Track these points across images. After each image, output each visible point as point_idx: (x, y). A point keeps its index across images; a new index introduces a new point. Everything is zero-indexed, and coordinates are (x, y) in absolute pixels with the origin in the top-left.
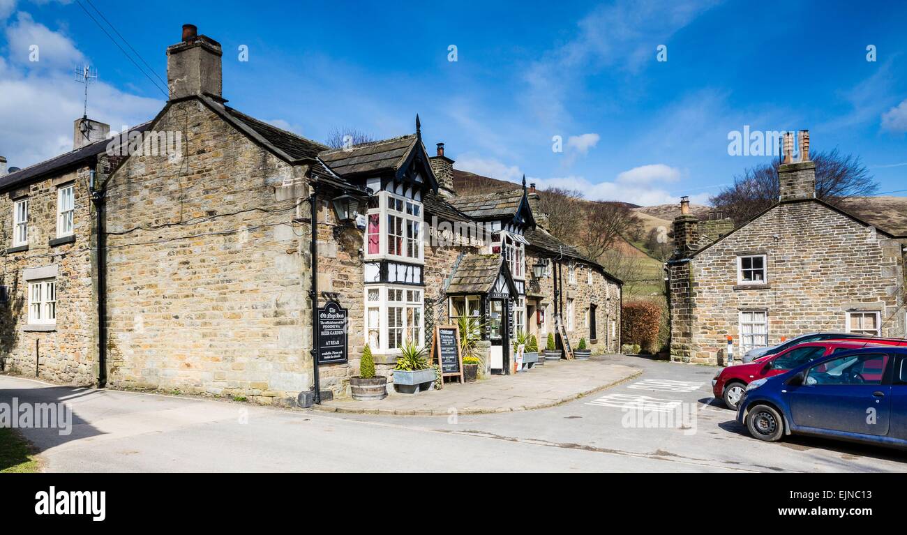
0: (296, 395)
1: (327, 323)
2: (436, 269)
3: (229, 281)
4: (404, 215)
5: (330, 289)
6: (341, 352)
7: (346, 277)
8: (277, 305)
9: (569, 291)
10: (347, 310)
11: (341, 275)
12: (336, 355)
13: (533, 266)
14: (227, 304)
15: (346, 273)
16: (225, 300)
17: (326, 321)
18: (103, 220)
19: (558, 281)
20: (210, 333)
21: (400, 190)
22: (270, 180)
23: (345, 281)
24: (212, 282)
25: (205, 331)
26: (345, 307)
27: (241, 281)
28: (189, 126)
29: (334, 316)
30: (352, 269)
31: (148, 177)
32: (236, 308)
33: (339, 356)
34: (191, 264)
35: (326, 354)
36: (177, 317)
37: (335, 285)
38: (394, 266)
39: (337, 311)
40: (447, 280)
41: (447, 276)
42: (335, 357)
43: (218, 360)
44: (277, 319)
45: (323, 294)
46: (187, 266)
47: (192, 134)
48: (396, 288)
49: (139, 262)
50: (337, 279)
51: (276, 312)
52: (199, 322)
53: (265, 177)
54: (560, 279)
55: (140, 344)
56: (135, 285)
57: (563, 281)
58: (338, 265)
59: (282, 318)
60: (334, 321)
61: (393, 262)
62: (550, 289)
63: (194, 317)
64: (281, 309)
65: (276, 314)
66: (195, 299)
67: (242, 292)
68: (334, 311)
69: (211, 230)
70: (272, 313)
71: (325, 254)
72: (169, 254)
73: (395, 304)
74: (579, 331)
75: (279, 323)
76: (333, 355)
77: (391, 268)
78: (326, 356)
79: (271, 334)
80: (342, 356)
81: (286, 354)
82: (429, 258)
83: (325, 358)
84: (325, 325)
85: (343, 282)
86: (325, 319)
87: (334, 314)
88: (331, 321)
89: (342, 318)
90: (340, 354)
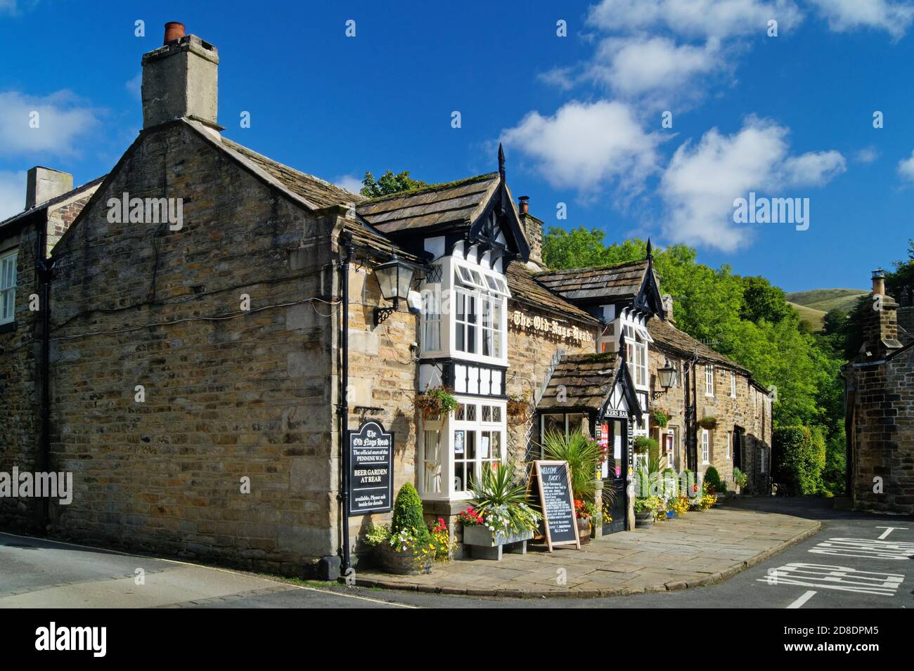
1: (364, 452)
2: (523, 375)
3: (220, 389)
5: (368, 402)
6: (384, 497)
7: (393, 384)
8: (290, 425)
9: (706, 407)
10: (393, 433)
11: (385, 381)
12: (378, 500)
13: (658, 370)
14: (216, 423)
15: (391, 379)
16: (215, 416)
17: (361, 450)
19: (691, 393)
20: (193, 464)
21: (473, 255)
22: (282, 240)
23: (391, 391)
24: (197, 390)
25: (186, 460)
26: (391, 430)
27: (238, 389)
28: (169, 165)
29: (373, 443)
30: (401, 372)
31: (112, 239)
32: (230, 428)
33: (381, 503)
34: (166, 364)
35: (362, 499)
36: (147, 440)
37: (376, 396)
38: (464, 368)
39: (379, 435)
40: (538, 391)
42: (375, 503)
43: (203, 504)
44: (291, 446)
45: (357, 409)
46: (161, 366)
47: (173, 175)
48: (466, 401)
49: (98, 360)
50: (377, 387)
51: (288, 435)
52: (177, 447)
53: (275, 235)
54: (694, 389)
55: (97, 478)
56: (90, 393)
57: (697, 393)
58: (381, 366)
59: (295, 445)
60: (373, 450)
61: (462, 362)
62: (680, 404)
63: (170, 440)
64: (295, 431)
65: (289, 438)
66: (173, 414)
67: (239, 404)
68: (374, 434)
69: (196, 313)
70: (281, 437)
71: (362, 349)
72: (138, 349)
73: (465, 425)
75: (292, 453)
76: (372, 501)
77: (459, 371)
78: (362, 502)
79: (280, 467)
80: (386, 503)
81: (301, 498)
82: (514, 358)
83: (360, 505)
84: (360, 455)
85: (387, 392)
86: (360, 446)
87: (374, 439)
88: (370, 450)
89: (386, 446)
90: (382, 500)
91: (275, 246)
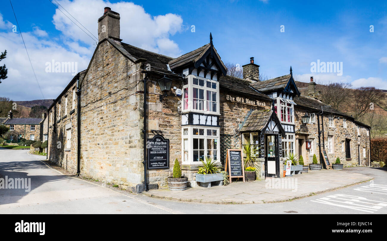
0: (135, 186)
1: (155, 147)
2: (233, 119)
3: (114, 126)
4: (205, 88)
5: (157, 129)
6: (165, 163)
7: (169, 122)
8: (130, 137)
9: (330, 132)
10: (168, 140)
11: (165, 121)
12: (162, 164)
13: (302, 117)
14: (114, 138)
15: (168, 120)
16: (113, 135)
17: (154, 146)
18: (80, 101)
19: (321, 126)
20: (108, 152)
21: (202, 74)
22: (129, 73)
23: (168, 125)
24: (110, 127)
25: (107, 151)
26: (168, 139)
27: (118, 126)
28: (104, 54)
29: (159, 143)
30: (173, 118)
31: (92, 80)
32: (117, 139)
33: (163, 165)
34: (103, 119)
35: (154, 163)
36: (99, 144)
37: (161, 126)
38: (198, 116)
39: (162, 140)
40: (240, 125)
41: (241, 122)
42: (160, 165)
43: (110, 166)
44: (130, 145)
45: (152, 131)
46: (102, 120)
47: (105, 57)
48: (199, 128)
49: (89, 119)
50: (162, 123)
51: (129, 141)
52: (105, 146)
53: (127, 72)
54: (322, 124)
55: (89, 157)
56: (87, 130)
57: (324, 126)
58: (163, 116)
59: (132, 144)
60: (159, 146)
61: (196, 114)
62: (315, 130)
63: (104, 144)
64: (131, 139)
65: (130, 142)
66: (104, 135)
67: (119, 131)
68: (160, 140)
69: (110, 101)
70: (128, 142)
71: (154, 109)
72: (97, 115)
73: (198, 137)
74: (337, 154)
75: (130, 147)
76: (159, 164)
77: (196, 117)
78: (154, 165)
79: (128, 153)
80: (165, 165)
81: (132, 163)
82: (228, 113)
83: (153, 166)
84: (153, 148)
85: (166, 125)
86: (153, 144)
87: (160, 142)
88: (158, 146)
89: (165, 144)
90: (164, 164)
91: (127, 76)
